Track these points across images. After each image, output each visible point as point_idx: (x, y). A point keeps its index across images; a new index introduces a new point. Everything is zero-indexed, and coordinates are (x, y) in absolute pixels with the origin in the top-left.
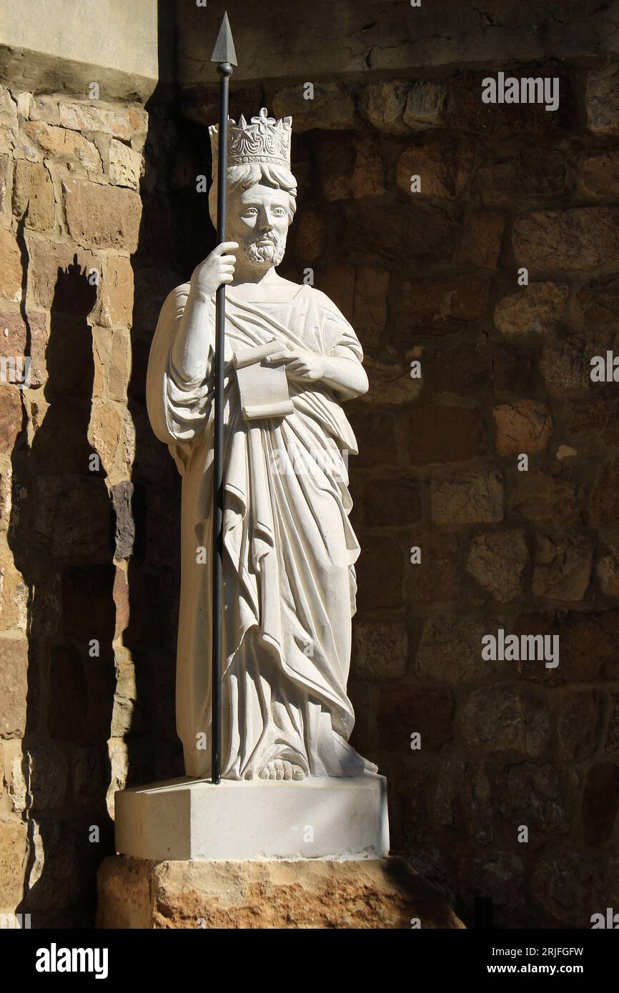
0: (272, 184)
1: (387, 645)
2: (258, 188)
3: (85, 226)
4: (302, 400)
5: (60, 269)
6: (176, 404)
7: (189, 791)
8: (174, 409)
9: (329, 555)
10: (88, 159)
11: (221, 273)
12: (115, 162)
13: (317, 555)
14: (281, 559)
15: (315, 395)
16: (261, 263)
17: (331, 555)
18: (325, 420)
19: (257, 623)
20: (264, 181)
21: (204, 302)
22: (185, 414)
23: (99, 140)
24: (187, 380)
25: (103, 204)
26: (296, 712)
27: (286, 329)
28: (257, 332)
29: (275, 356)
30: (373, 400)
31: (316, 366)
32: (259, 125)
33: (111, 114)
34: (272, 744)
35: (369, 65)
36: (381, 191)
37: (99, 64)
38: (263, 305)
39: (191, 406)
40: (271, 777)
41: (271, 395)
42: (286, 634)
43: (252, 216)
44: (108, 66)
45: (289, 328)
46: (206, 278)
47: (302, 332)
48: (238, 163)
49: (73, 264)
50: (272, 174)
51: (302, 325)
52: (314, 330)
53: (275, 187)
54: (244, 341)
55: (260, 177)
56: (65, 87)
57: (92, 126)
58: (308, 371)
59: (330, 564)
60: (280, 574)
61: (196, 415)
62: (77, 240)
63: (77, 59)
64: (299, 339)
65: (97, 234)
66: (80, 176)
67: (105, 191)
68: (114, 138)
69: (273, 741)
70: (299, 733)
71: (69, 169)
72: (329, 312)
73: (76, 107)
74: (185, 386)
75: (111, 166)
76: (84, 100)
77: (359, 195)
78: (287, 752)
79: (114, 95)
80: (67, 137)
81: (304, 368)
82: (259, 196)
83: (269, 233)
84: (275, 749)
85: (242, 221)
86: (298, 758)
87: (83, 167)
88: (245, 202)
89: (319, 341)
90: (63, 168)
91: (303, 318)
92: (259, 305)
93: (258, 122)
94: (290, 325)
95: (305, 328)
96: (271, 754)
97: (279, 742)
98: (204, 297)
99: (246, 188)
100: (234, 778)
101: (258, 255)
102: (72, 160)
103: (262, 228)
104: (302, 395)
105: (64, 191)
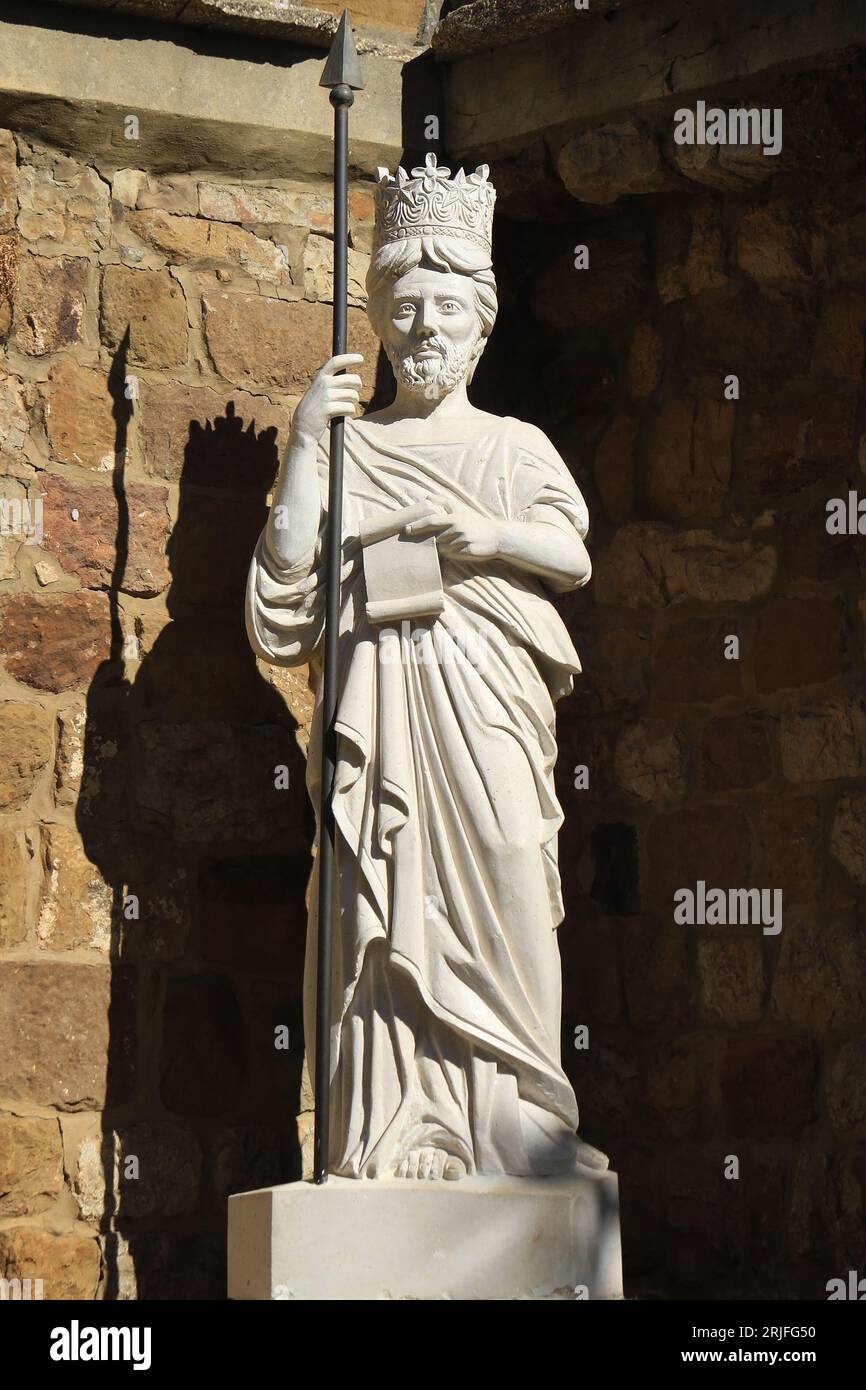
0: (439, 266)
1: (735, 973)
2: (419, 273)
3: (249, 361)
4: (468, 589)
5: (194, 425)
6: (269, 604)
7: (271, 1194)
8: (267, 612)
9: (499, 827)
10: (259, 265)
11: (327, 402)
12: (315, 267)
13: (479, 827)
14: (425, 836)
15: (490, 581)
16: (419, 386)
17: (502, 825)
18: (506, 619)
19: (383, 934)
20: (426, 262)
21: (303, 446)
22: (284, 618)
23: (281, 236)
24: (283, 566)
25: (287, 328)
26: (456, 1073)
27: (454, 484)
28: (407, 491)
29: (418, 524)
30: (713, 598)
31: (481, 536)
32: (423, 178)
33: (308, 199)
34: (416, 1123)
35: (671, 88)
36: (720, 280)
37: (267, 124)
38: (421, 449)
39: (295, 606)
40: (409, 1175)
41: (413, 584)
42: (432, 951)
43: (407, 316)
44: (286, 126)
45: (459, 482)
46: (307, 411)
47: (478, 485)
48: (392, 238)
49: (225, 416)
50: (438, 251)
51: (479, 477)
52: (497, 482)
53: (443, 270)
54: (385, 505)
55: (418, 256)
56: (208, 160)
57: (266, 215)
58: (468, 543)
59: (501, 841)
60: (424, 858)
61: (302, 619)
62: (234, 382)
63: (220, 117)
64: (473, 499)
65: (277, 373)
66: (242, 290)
67: (294, 309)
68: (313, 232)
69: (418, 1118)
70: (460, 1105)
71: (219, 279)
72: (527, 455)
73: (234, 190)
74: (283, 576)
75: (307, 274)
76: (255, 179)
77: (695, 291)
78: (440, 1136)
79: (312, 170)
80: (212, 232)
81: (462, 539)
82: (415, 285)
83: (432, 340)
84: (422, 1130)
85: (393, 323)
86: (457, 1145)
87: (248, 276)
88: (397, 296)
89: (504, 499)
90: (208, 279)
91: (483, 465)
92: (415, 449)
93: (422, 174)
94: (460, 477)
95: (483, 481)
96: (415, 1138)
97: (428, 1119)
98: (303, 440)
99: (400, 275)
100: (352, 1176)
101: (414, 373)
102: (224, 265)
103: (419, 332)
104: (469, 582)
105: (204, 310)
